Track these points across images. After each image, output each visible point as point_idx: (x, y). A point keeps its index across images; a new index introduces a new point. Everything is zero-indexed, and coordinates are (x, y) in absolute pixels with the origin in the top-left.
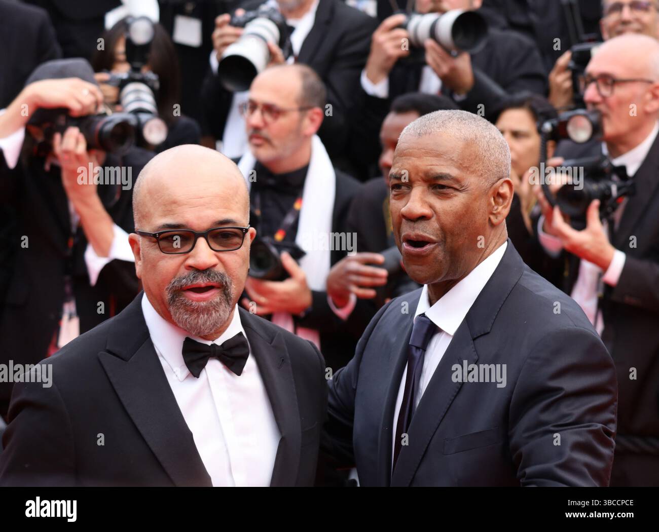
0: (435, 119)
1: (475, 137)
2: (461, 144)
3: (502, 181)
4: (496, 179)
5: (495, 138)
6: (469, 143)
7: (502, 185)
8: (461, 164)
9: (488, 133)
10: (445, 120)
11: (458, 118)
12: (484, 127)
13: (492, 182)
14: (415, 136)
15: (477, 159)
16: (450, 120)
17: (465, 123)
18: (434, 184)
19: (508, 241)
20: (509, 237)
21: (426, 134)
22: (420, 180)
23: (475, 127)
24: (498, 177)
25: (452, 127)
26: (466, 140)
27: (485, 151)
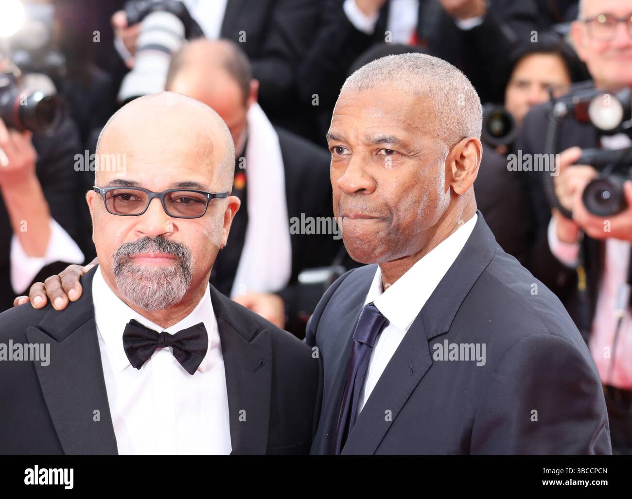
0: (381, 68)
1: (429, 89)
2: (410, 100)
3: (465, 141)
4: (458, 139)
5: (456, 88)
6: (421, 98)
7: (467, 145)
8: (410, 124)
9: (448, 82)
10: (393, 70)
11: (410, 66)
12: (444, 75)
13: (453, 143)
14: (355, 91)
15: (432, 116)
16: (398, 69)
17: (418, 72)
18: (378, 148)
19: (477, 213)
20: (478, 208)
21: (367, 87)
22: (361, 144)
23: (430, 76)
24: (460, 137)
25: (400, 78)
26: (417, 94)
27: (443, 106)
